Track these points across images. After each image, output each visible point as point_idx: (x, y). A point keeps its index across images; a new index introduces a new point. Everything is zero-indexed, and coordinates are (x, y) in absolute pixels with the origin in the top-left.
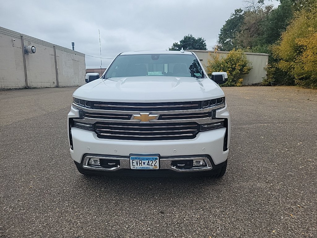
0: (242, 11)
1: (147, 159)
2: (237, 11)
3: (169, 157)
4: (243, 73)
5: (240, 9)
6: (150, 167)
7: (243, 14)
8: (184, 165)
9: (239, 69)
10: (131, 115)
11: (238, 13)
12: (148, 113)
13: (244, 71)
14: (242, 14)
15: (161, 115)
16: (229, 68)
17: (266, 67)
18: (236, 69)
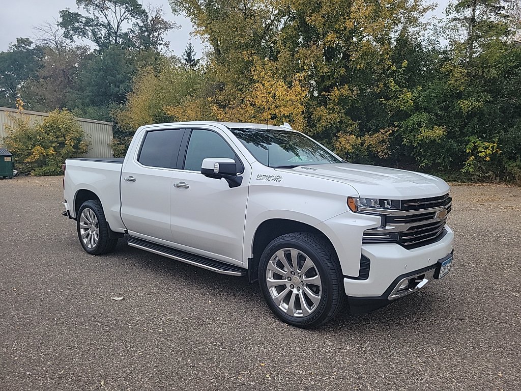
0: (31, 43)
2: (21, 41)
4: (79, 151)
5: (27, 39)
7: (34, 49)
9: (73, 144)
11: (23, 45)
13: (80, 149)
14: (30, 48)
16: (52, 142)
17: (111, 143)
18: (66, 144)
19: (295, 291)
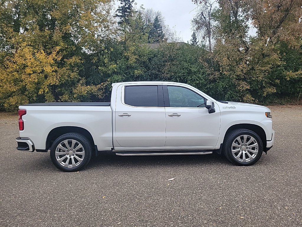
19: (244, 152)
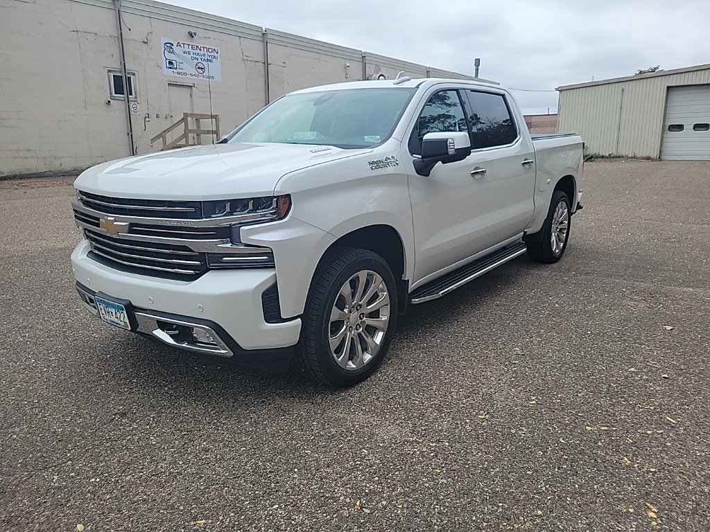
1: (113, 306)
3: (147, 310)
6: (119, 322)
8: (177, 332)
10: (98, 219)
12: (113, 219)
15: (132, 225)
